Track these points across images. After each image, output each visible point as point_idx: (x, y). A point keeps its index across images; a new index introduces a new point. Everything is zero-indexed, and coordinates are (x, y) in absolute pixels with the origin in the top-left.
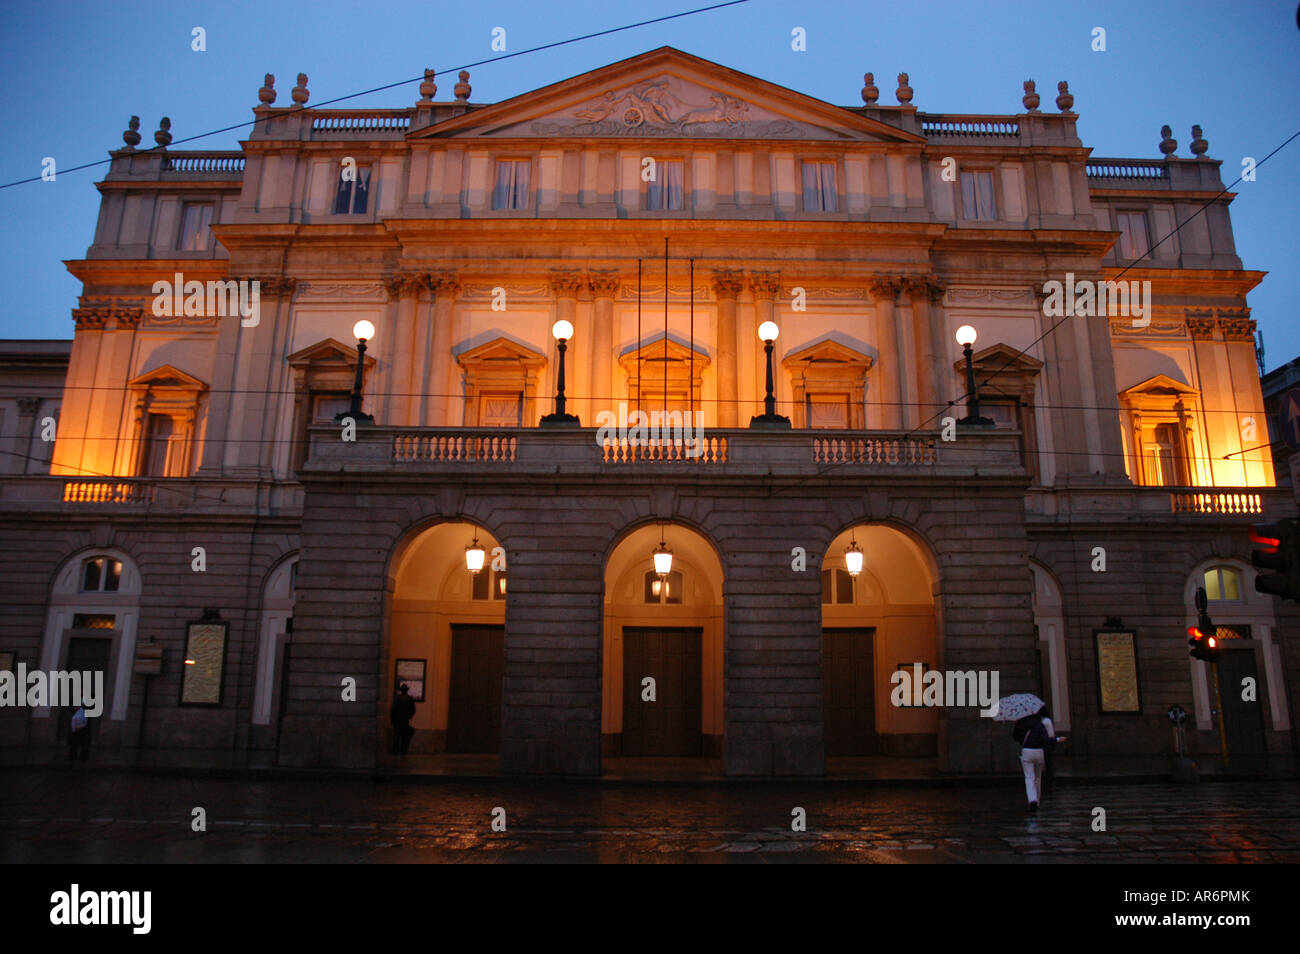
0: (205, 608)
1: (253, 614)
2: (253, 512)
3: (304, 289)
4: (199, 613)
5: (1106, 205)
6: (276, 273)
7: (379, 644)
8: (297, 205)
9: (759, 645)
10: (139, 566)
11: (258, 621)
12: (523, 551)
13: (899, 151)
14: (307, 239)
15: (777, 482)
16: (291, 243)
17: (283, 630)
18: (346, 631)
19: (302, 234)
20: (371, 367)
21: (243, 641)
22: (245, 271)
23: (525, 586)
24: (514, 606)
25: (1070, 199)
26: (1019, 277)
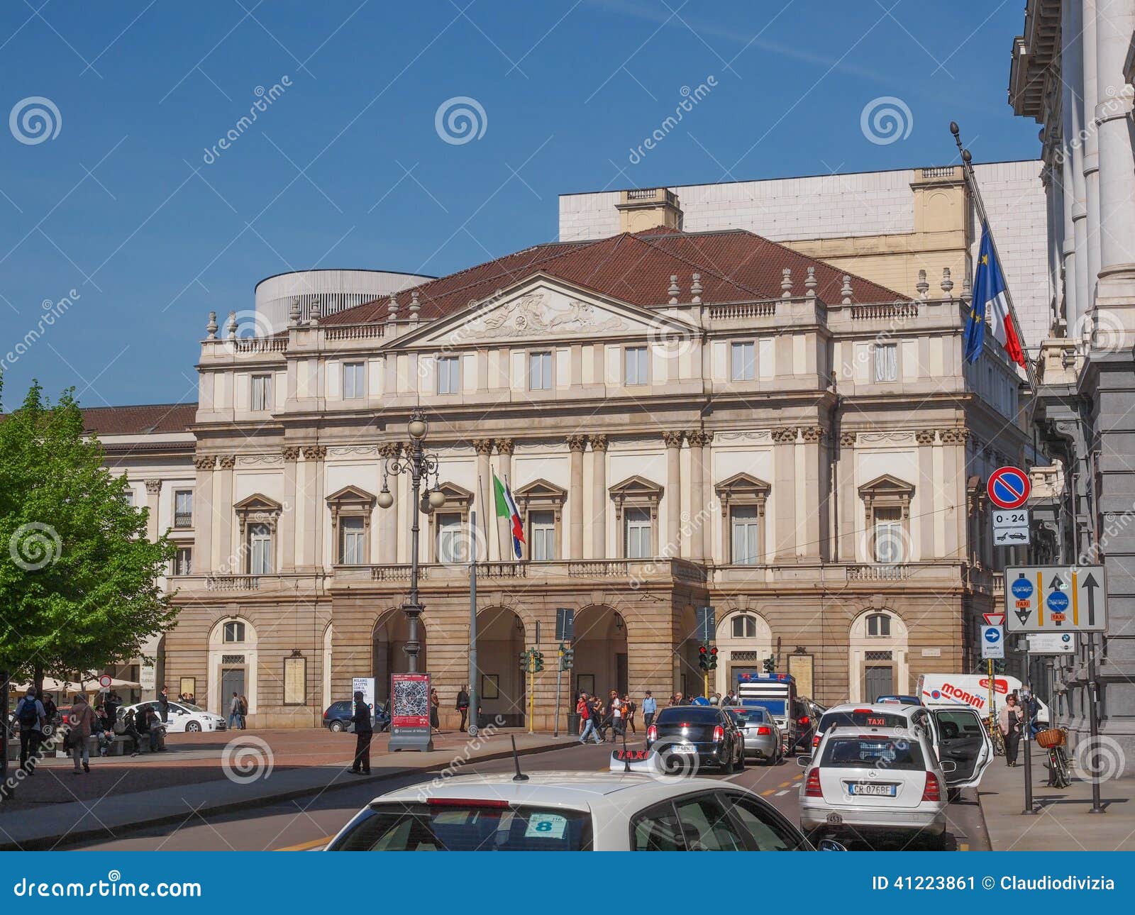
0: (293, 650)
1: (318, 653)
2: (314, 593)
3: (331, 452)
4: (289, 653)
5: (866, 342)
6: (313, 442)
8: (321, 395)
10: (255, 627)
11: (322, 656)
14: (329, 420)
16: (320, 422)
18: (355, 666)
19: (326, 418)
21: (315, 669)
22: (295, 442)
24: (430, 652)
25: (804, 362)
26: (762, 423)
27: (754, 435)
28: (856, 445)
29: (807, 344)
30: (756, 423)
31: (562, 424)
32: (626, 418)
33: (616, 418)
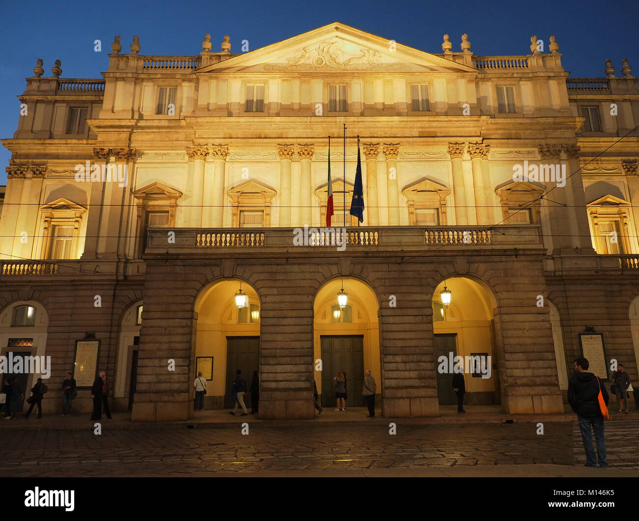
0: (86, 333)
1: (114, 335)
2: (115, 278)
3: (141, 154)
4: (83, 335)
5: (576, 104)
6: (125, 147)
7: (190, 349)
8: (136, 108)
9: (400, 344)
10: (47, 310)
11: (118, 338)
12: (269, 295)
13: (463, 77)
14: (142, 128)
15: (406, 254)
16: (132, 130)
17: (132, 343)
18: (171, 342)
19: (139, 124)
20: (180, 197)
21: (109, 351)
22: (107, 145)
23: (271, 314)
24: (265, 326)
25: (558, 100)
26: (530, 143)
27: (523, 152)
29: (559, 87)
30: (524, 143)
32: (415, 134)
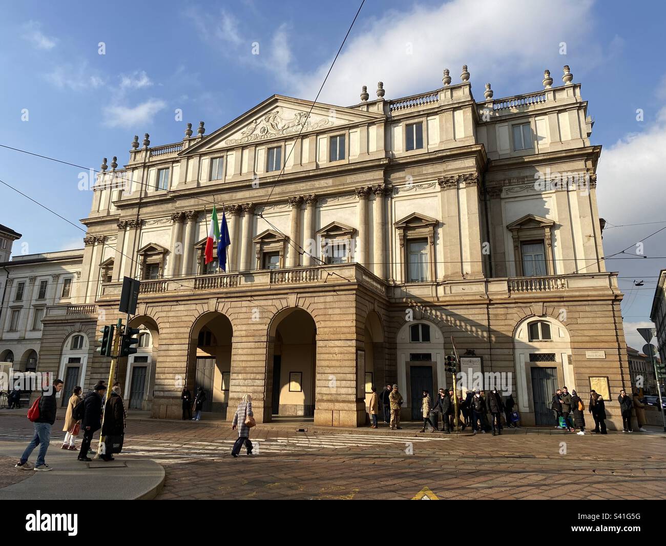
6: (135, 218)
8: (143, 189)
10: (88, 338)
13: (374, 123)
14: (145, 203)
16: (140, 205)
19: (142, 201)
22: (125, 218)
25: (462, 129)
26: (430, 176)
27: (424, 186)
28: (503, 195)
29: (464, 116)
30: (425, 177)
31: (287, 191)
32: (330, 181)
33: (323, 183)
